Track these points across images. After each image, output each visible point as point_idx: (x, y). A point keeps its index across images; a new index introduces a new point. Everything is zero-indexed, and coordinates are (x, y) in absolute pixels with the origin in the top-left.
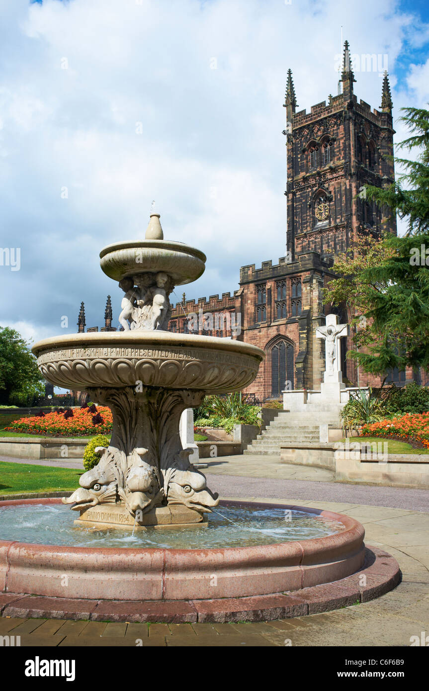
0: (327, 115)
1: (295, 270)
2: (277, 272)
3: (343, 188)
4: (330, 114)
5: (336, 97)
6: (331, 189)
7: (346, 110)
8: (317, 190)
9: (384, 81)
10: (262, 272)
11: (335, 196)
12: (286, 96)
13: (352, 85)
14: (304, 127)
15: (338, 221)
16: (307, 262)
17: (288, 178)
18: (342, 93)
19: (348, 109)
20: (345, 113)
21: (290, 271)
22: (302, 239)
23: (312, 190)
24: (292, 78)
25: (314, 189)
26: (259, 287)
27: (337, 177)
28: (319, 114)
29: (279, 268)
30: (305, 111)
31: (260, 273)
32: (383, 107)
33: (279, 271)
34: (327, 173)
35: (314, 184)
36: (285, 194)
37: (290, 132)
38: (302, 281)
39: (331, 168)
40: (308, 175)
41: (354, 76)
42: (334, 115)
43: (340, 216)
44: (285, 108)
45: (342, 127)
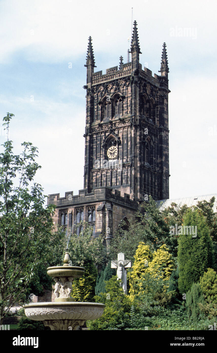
0: (119, 78)
1: (91, 200)
2: (77, 201)
3: (129, 136)
4: (121, 77)
5: (126, 64)
6: (120, 135)
7: (133, 75)
8: (109, 135)
9: (163, 51)
10: (65, 200)
11: (123, 141)
12: (87, 58)
13: (138, 55)
14: (100, 85)
15: (124, 160)
16: (101, 194)
17: (87, 123)
18: (131, 61)
19: (135, 75)
20: (133, 78)
21: (87, 201)
22: (96, 173)
23: (105, 135)
24: (92, 44)
25: (107, 134)
26: (62, 212)
27: (125, 127)
28: (112, 76)
29: (78, 198)
30: (101, 72)
31: (63, 201)
32: (161, 71)
33: (78, 200)
34: (117, 122)
35: (107, 131)
36: (84, 136)
37: (89, 87)
38: (96, 209)
39: (120, 119)
40: (102, 122)
41: (140, 49)
42: (124, 78)
43: (126, 157)
44: (86, 67)
45: (129, 88)
